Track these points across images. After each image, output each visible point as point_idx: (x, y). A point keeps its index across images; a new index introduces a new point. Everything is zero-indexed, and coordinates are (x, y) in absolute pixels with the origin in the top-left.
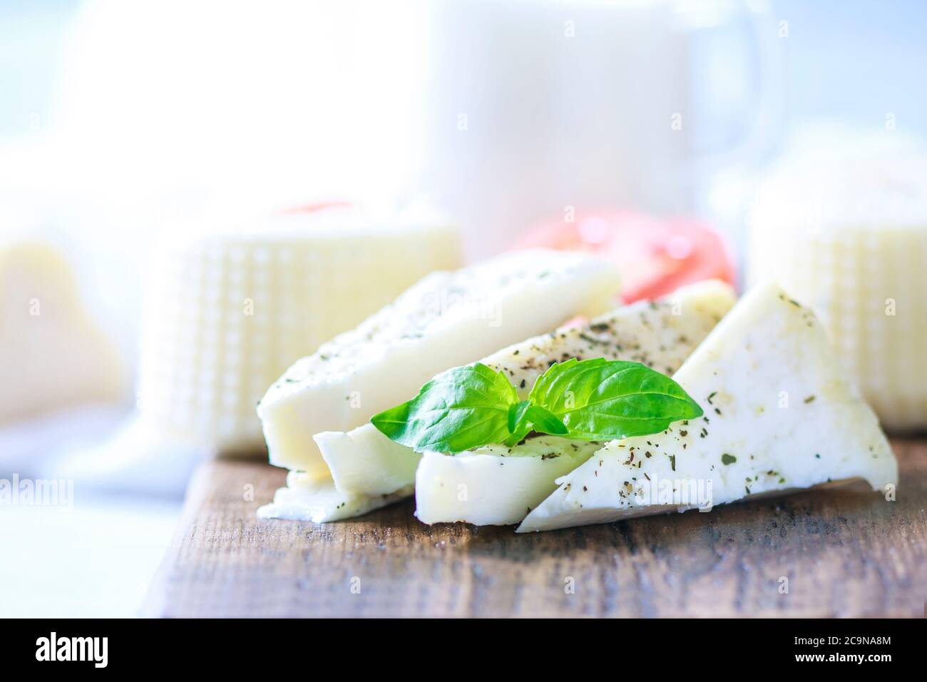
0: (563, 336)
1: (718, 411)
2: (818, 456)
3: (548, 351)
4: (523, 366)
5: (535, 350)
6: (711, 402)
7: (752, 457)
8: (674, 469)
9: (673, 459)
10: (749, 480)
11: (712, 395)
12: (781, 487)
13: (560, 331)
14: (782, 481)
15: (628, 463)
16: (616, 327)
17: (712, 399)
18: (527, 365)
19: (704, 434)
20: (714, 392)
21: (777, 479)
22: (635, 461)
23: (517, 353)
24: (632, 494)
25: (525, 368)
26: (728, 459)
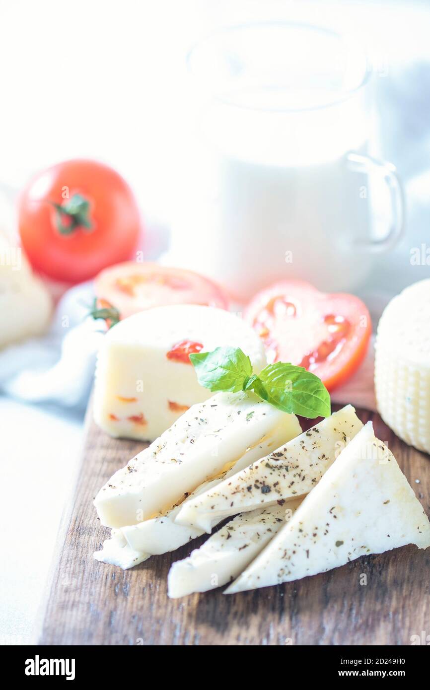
0: (257, 467)
1: (335, 517)
2: (389, 536)
3: (247, 480)
4: (233, 492)
5: (240, 480)
6: (331, 513)
7: (353, 539)
8: (308, 557)
9: (308, 552)
10: (350, 554)
11: (332, 509)
12: (368, 554)
13: (255, 464)
14: (368, 550)
15: (283, 558)
16: (287, 454)
17: (332, 511)
18: (235, 491)
19: (326, 532)
20: (333, 507)
21: (366, 549)
22: (287, 556)
23: (230, 484)
24: (284, 575)
25: (234, 493)
26: (339, 544)
